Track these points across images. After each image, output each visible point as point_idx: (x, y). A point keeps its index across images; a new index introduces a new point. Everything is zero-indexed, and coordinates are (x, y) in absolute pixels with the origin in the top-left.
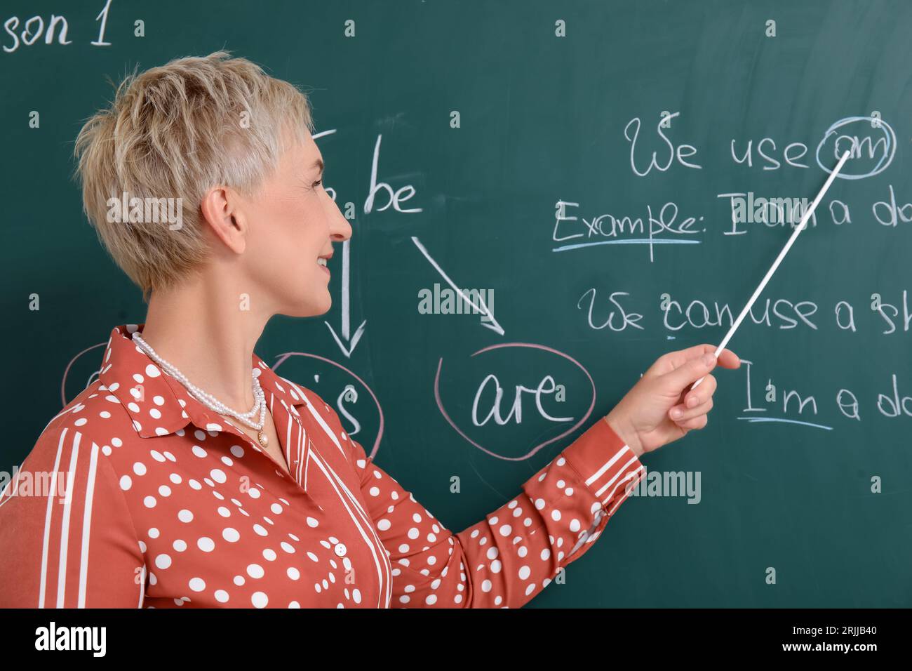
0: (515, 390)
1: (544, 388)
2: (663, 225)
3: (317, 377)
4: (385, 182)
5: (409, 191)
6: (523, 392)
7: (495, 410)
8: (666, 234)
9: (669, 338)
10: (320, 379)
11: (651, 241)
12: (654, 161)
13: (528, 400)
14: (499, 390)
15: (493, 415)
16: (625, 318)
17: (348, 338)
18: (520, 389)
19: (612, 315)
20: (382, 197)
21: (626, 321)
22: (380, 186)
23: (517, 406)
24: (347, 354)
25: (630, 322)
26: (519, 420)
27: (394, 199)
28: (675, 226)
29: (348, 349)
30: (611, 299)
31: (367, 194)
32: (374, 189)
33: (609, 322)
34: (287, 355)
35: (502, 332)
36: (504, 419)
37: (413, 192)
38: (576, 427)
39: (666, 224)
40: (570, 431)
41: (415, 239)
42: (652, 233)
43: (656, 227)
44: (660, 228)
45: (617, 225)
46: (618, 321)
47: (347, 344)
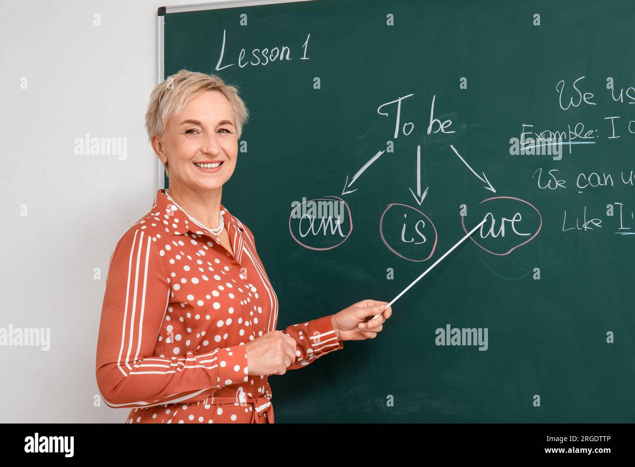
0: (501, 220)
1: (515, 219)
2: (576, 135)
3: (405, 215)
4: (437, 119)
5: (449, 123)
6: (505, 221)
7: (492, 230)
8: (578, 139)
9: (580, 192)
10: (407, 216)
11: (570, 143)
12: (572, 102)
13: (507, 225)
14: (494, 221)
15: (490, 233)
16: (557, 183)
17: (420, 196)
18: (504, 219)
19: (550, 181)
20: (436, 126)
21: (557, 184)
22: (435, 120)
23: (502, 228)
24: (420, 204)
25: (559, 184)
26: (503, 235)
27: (442, 127)
28: (583, 135)
29: (420, 202)
30: (550, 173)
31: (429, 125)
32: (432, 122)
33: (549, 185)
34: (391, 205)
35: (495, 191)
36: (496, 235)
37: (451, 123)
38: (532, 238)
39: (578, 134)
40: (529, 240)
41: (452, 146)
42: (570, 139)
43: (573, 136)
44: (575, 136)
45: (553, 135)
46: (553, 184)
47: (420, 199)
